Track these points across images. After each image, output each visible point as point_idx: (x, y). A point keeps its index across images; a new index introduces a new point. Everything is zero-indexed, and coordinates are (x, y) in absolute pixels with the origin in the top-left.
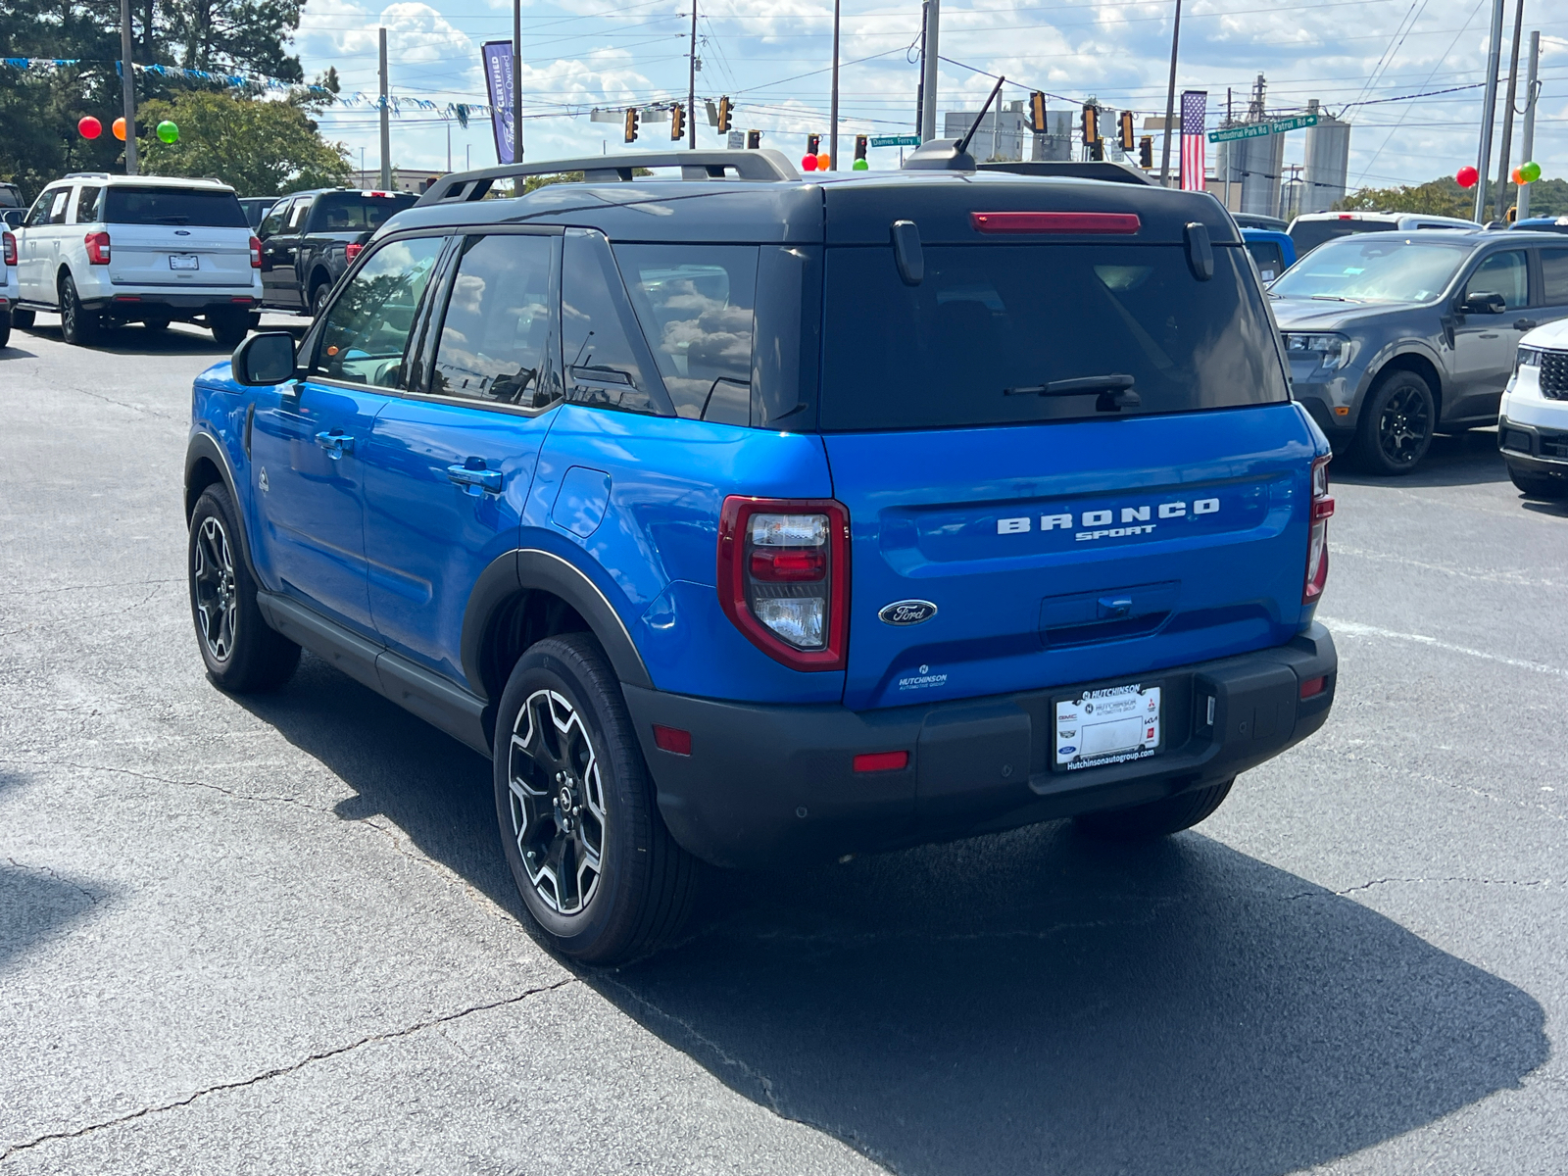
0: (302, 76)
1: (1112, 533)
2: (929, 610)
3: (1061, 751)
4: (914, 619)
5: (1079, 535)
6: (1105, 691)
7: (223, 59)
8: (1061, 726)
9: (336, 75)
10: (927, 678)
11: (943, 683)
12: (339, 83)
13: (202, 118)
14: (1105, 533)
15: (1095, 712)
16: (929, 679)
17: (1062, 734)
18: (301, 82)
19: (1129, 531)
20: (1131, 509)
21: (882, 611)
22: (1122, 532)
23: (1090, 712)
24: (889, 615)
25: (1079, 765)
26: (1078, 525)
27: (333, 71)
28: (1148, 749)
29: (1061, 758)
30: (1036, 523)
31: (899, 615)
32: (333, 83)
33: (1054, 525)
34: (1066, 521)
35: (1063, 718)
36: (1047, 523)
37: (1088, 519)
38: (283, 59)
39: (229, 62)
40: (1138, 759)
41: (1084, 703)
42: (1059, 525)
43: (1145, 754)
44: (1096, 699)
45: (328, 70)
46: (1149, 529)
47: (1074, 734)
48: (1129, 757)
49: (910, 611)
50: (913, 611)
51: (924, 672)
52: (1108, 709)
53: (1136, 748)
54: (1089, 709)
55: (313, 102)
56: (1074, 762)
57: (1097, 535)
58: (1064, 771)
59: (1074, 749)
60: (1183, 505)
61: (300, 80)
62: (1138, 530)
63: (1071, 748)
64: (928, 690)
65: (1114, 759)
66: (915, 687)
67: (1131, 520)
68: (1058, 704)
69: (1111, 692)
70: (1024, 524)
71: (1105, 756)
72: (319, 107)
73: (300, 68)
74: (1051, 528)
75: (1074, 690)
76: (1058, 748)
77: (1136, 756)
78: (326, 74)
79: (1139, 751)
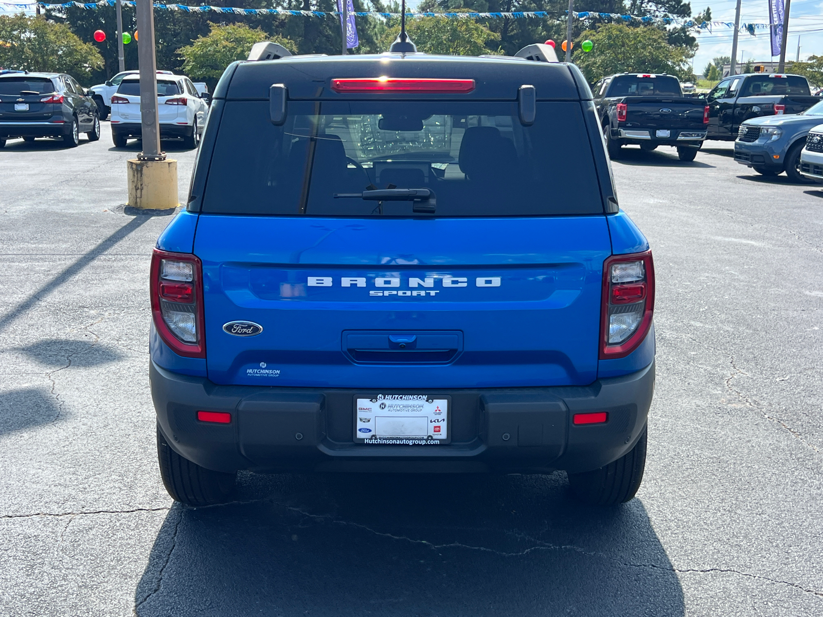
0: (690, 13)
1: (400, 293)
2: (257, 329)
3: (360, 430)
4: (245, 333)
5: (371, 292)
6: (396, 396)
7: (651, 6)
8: (360, 414)
9: (710, 12)
10: (264, 371)
11: (277, 375)
12: (711, 16)
13: (610, 38)
14: (395, 292)
15: (386, 409)
16: (267, 371)
17: (361, 420)
18: (690, 16)
19: (415, 293)
20: (417, 279)
21: (224, 325)
22: (408, 293)
23: (383, 408)
24: (229, 328)
25: (374, 441)
26: (371, 285)
27: (708, 9)
28: (434, 440)
29: (360, 435)
30: (337, 282)
31: (235, 330)
32: (708, 17)
33: (351, 284)
34: (361, 282)
35: (361, 409)
36: (346, 282)
37: (379, 282)
38: (682, 4)
39: (654, 8)
40: (425, 445)
41: (379, 402)
42: (356, 284)
43: (432, 442)
44: (389, 401)
45: (706, 9)
46: (433, 293)
47: (369, 421)
48: (417, 442)
49: (243, 328)
50: (245, 328)
51: (263, 367)
52: (398, 408)
53: (426, 437)
54: (383, 406)
55: (696, 27)
56: (371, 439)
57: (387, 293)
58: (361, 444)
59: (370, 431)
60: (465, 279)
61: (689, 16)
62: (423, 293)
63: (368, 429)
64: (267, 378)
65: (404, 442)
66: (258, 375)
67: (416, 286)
68: (358, 400)
69: (401, 398)
70: (328, 282)
71: (397, 439)
72: (699, 29)
73: (689, 9)
74: (349, 286)
75: (372, 392)
76: (358, 429)
77: (424, 442)
78: (704, 11)
79: (426, 440)
